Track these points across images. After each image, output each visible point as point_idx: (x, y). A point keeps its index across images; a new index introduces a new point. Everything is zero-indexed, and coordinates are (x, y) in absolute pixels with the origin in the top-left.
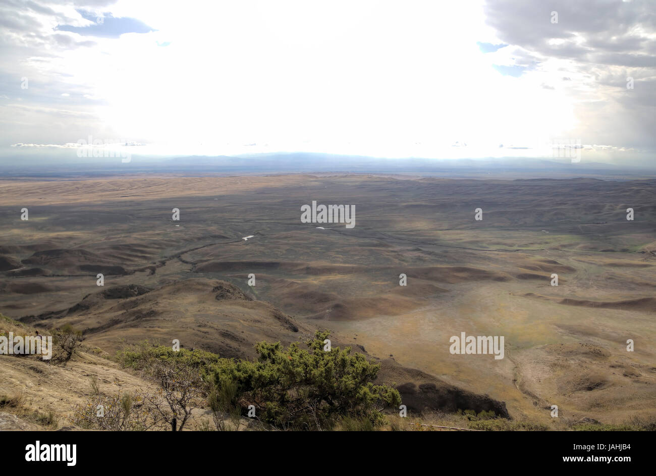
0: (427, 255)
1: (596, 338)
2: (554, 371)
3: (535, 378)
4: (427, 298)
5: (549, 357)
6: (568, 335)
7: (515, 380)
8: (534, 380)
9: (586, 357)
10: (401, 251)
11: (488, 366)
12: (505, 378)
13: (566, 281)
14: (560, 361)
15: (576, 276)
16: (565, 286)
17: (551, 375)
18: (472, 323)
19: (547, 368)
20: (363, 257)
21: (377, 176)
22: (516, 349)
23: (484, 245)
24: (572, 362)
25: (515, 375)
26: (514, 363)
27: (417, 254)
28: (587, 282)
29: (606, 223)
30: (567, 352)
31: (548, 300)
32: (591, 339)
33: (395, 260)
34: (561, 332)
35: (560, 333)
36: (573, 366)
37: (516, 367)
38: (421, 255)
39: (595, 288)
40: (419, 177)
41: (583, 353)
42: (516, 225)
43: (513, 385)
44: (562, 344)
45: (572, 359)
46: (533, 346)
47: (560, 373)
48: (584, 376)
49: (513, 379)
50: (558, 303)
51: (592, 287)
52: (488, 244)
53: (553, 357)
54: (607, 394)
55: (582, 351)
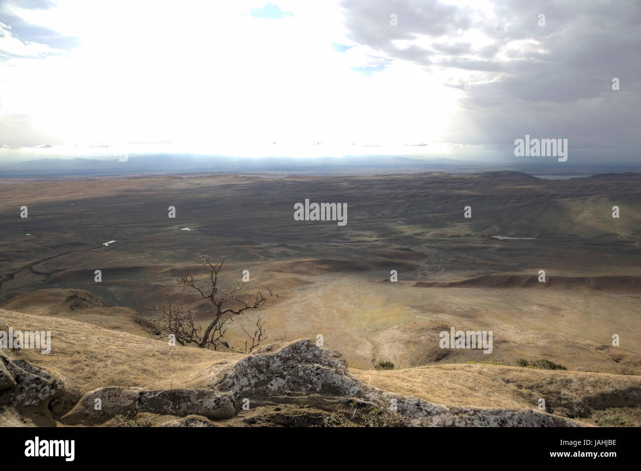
0: (292, 250)
1: (444, 315)
2: (408, 348)
3: (391, 356)
4: (293, 291)
5: (404, 335)
6: (420, 315)
7: (374, 360)
8: (391, 358)
9: (435, 332)
10: (267, 247)
11: (350, 349)
12: (365, 359)
13: (418, 266)
14: (413, 338)
15: (427, 260)
16: (418, 270)
17: (406, 352)
18: (334, 311)
19: (401, 346)
20: (230, 255)
21: (243, 175)
22: (375, 331)
23: (346, 237)
24: (423, 338)
25: (374, 355)
26: (373, 344)
27: (282, 249)
28: (437, 265)
29: (453, 212)
30: (419, 330)
31: (403, 284)
32: (440, 316)
33: (262, 256)
34: (414, 312)
35: (413, 313)
36: (424, 342)
37: (375, 348)
38: (287, 250)
39: (444, 270)
40: (284, 175)
41: (433, 329)
42: (375, 217)
43: (372, 364)
44: (415, 323)
45: (423, 335)
46: (390, 327)
47: (413, 349)
48: (432, 349)
49: (373, 358)
50: (411, 286)
51: (442, 270)
52: (350, 236)
53: (407, 335)
55: (431, 328)
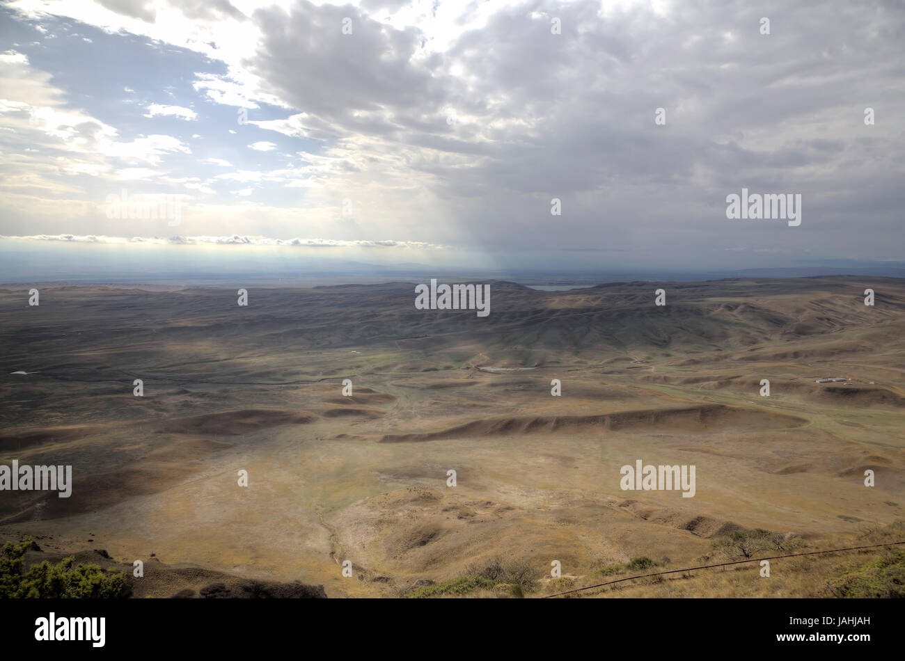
0: (198, 399)
1: (426, 479)
2: (380, 530)
3: (358, 545)
4: (203, 460)
5: (372, 513)
6: (392, 481)
7: (333, 553)
8: (357, 547)
9: (416, 505)
10: (158, 396)
11: (297, 541)
12: (320, 553)
13: (384, 413)
14: (386, 516)
15: (395, 405)
16: (384, 419)
17: (378, 536)
18: (268, 487)
19: (371, 529)
20: (98, 411)
21: (115, 287)
22: (331, 511)
23: (279, 376)
24: (400, 514)
25: (333, 545)
26: (330, 530)
27: (182, 398)
28: (409, 411)
29: (426, 336)
30: (394, 503)
31: (365, 440)
32: (420, 482)
33: (150, 410)
34: (384, 479)
35: (382, 481)
36: (402, 519)
37: (333, 535)
38: (189, 399)
39: (419, 417)
40: (180, 286)
41: (412, 501)
42: (319, 346)
43: (330, 559)
44: (387, 494)
45: (400, 510)
46: (351, 503)
47: (387, 530)
48: (415, 529)
49: (330, 551)
50: (377, 442)
51: (416, 416)
52: (284, 375)
53: (376, 513)
54: (443, 544)
55: (410, 499)
